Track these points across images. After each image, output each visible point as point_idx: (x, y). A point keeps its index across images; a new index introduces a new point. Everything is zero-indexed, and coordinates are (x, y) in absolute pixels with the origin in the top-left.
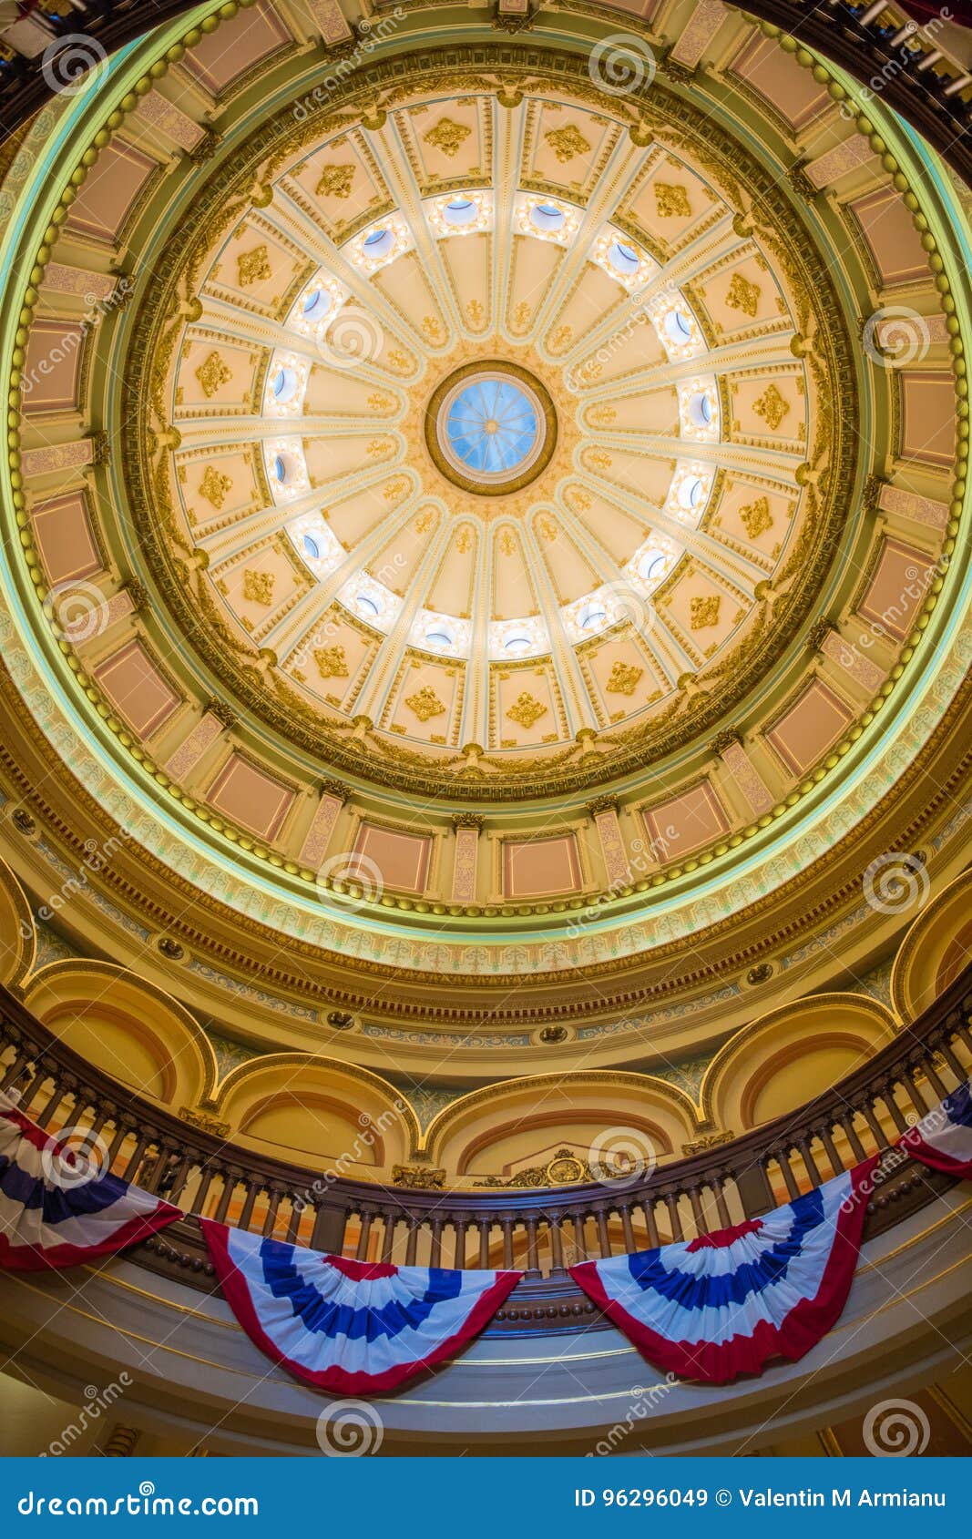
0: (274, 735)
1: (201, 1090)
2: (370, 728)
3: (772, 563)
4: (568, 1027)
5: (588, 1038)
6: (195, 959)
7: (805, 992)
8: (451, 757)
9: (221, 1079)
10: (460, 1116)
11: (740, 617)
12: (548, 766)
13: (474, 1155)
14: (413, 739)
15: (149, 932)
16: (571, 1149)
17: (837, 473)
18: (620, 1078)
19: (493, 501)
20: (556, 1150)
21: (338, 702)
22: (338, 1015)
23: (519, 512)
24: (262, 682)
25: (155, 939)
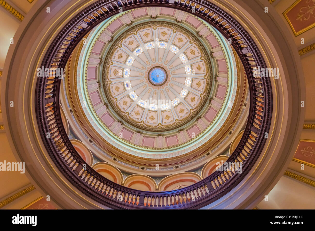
0: (129, 125)
1: (121, 182)
2: (144, 122)
3: (202, 91)
4: (179, 165)
5: (182, 167)
6: (119, 160)
7: (216, 156)
8: (156, 125)
9: (124, 180)
10: (163, 182)
11: (198, 100)
12: (172, 125)
13: (166, 188)
14: (150, 123)
15: (111, 157)
16: (181, 186)
17: (210, 76)
18: (188, 173)
19: (159, 87)
20: (179, 186)
21: (139, 119)
22: (142, 167)
23: (163, 88)
24: (127, 117)
25: (112, 158)
